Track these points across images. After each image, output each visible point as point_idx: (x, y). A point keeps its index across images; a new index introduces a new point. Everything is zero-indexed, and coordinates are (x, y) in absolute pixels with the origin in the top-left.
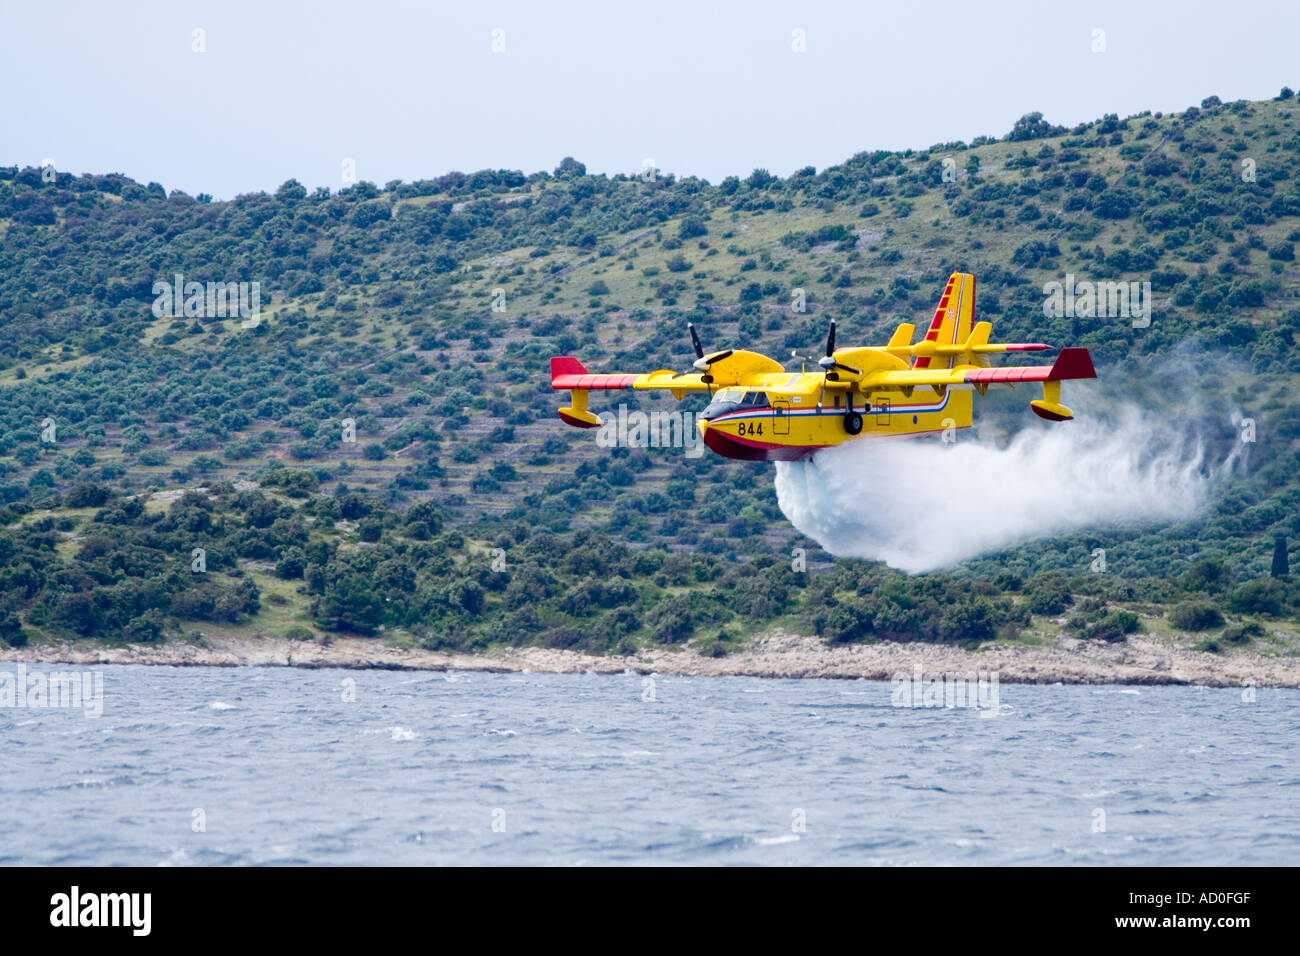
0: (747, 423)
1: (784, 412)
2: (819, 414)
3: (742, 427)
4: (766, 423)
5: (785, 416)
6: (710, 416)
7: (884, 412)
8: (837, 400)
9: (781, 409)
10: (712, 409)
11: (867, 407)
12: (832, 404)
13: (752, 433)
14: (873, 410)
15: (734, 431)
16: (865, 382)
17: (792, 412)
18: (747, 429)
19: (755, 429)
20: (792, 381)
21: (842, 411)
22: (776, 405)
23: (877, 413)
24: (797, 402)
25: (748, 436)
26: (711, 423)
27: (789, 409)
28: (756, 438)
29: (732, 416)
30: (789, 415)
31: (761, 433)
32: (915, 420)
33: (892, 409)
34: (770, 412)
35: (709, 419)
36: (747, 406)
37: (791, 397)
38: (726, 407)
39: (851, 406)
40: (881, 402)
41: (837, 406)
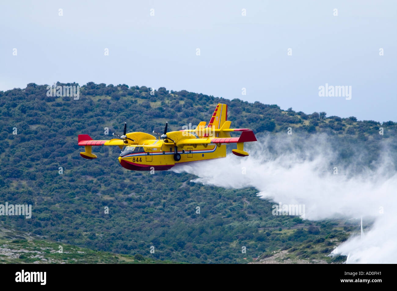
0: (136, 158)
1: (150, 154)
2: (164, 154)
3: (134, 159)
4: (143, 158)
5: (150, 155)
6: (122, 155)
7: (190, 153)
8: (171, 149)
9: (149, 153)
10: (123, 153)
11: (183, 151)
12: (169, 151)
13: (138, 161)
14: (185, 152)
15: (131, 161)
16: (178, 143)
17: (153, 154)
18: (136, 160)
19: (139, 160)
20: (155, 142)
21: (174, 153)
22: (147, 151)
23: (187, 153)
24: (155, 150)
25: (136, 162)
26: (123, 158)
27: (152, 153)
28: (139, 163)
29: (130, 155)
30: (152, 155)
31: (141, 161)
32: (203, 155)
33: (193, 152)
34: (145, 154)
35: (122, 157)
36: (136, 151)
37: (153, 148)
38: (128, 152)
39: (177, 151)
40: (189, 149)
41: (171, 151)
